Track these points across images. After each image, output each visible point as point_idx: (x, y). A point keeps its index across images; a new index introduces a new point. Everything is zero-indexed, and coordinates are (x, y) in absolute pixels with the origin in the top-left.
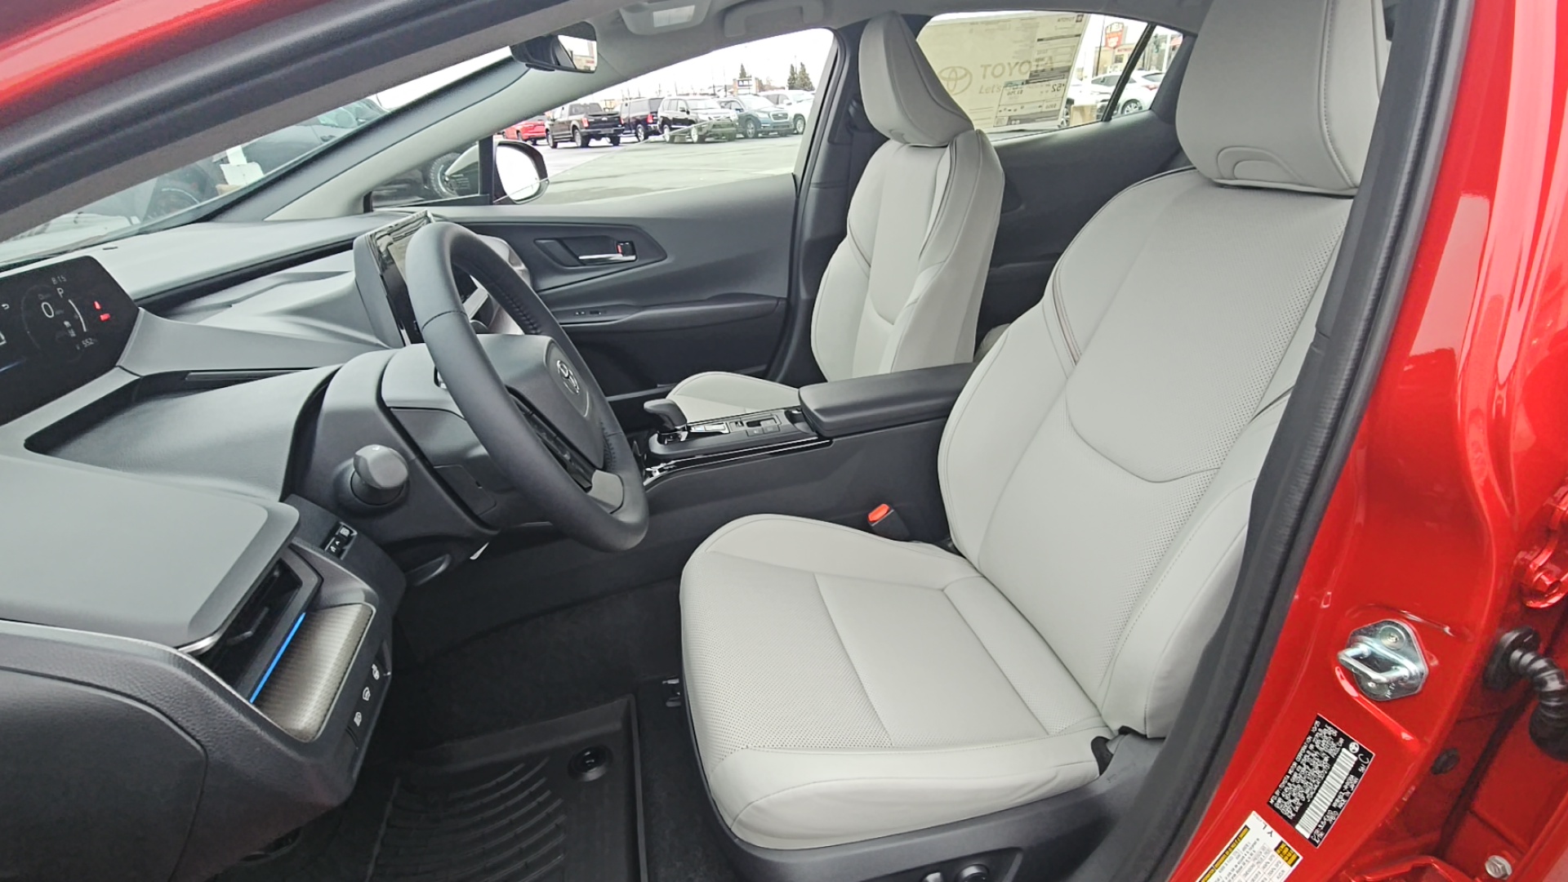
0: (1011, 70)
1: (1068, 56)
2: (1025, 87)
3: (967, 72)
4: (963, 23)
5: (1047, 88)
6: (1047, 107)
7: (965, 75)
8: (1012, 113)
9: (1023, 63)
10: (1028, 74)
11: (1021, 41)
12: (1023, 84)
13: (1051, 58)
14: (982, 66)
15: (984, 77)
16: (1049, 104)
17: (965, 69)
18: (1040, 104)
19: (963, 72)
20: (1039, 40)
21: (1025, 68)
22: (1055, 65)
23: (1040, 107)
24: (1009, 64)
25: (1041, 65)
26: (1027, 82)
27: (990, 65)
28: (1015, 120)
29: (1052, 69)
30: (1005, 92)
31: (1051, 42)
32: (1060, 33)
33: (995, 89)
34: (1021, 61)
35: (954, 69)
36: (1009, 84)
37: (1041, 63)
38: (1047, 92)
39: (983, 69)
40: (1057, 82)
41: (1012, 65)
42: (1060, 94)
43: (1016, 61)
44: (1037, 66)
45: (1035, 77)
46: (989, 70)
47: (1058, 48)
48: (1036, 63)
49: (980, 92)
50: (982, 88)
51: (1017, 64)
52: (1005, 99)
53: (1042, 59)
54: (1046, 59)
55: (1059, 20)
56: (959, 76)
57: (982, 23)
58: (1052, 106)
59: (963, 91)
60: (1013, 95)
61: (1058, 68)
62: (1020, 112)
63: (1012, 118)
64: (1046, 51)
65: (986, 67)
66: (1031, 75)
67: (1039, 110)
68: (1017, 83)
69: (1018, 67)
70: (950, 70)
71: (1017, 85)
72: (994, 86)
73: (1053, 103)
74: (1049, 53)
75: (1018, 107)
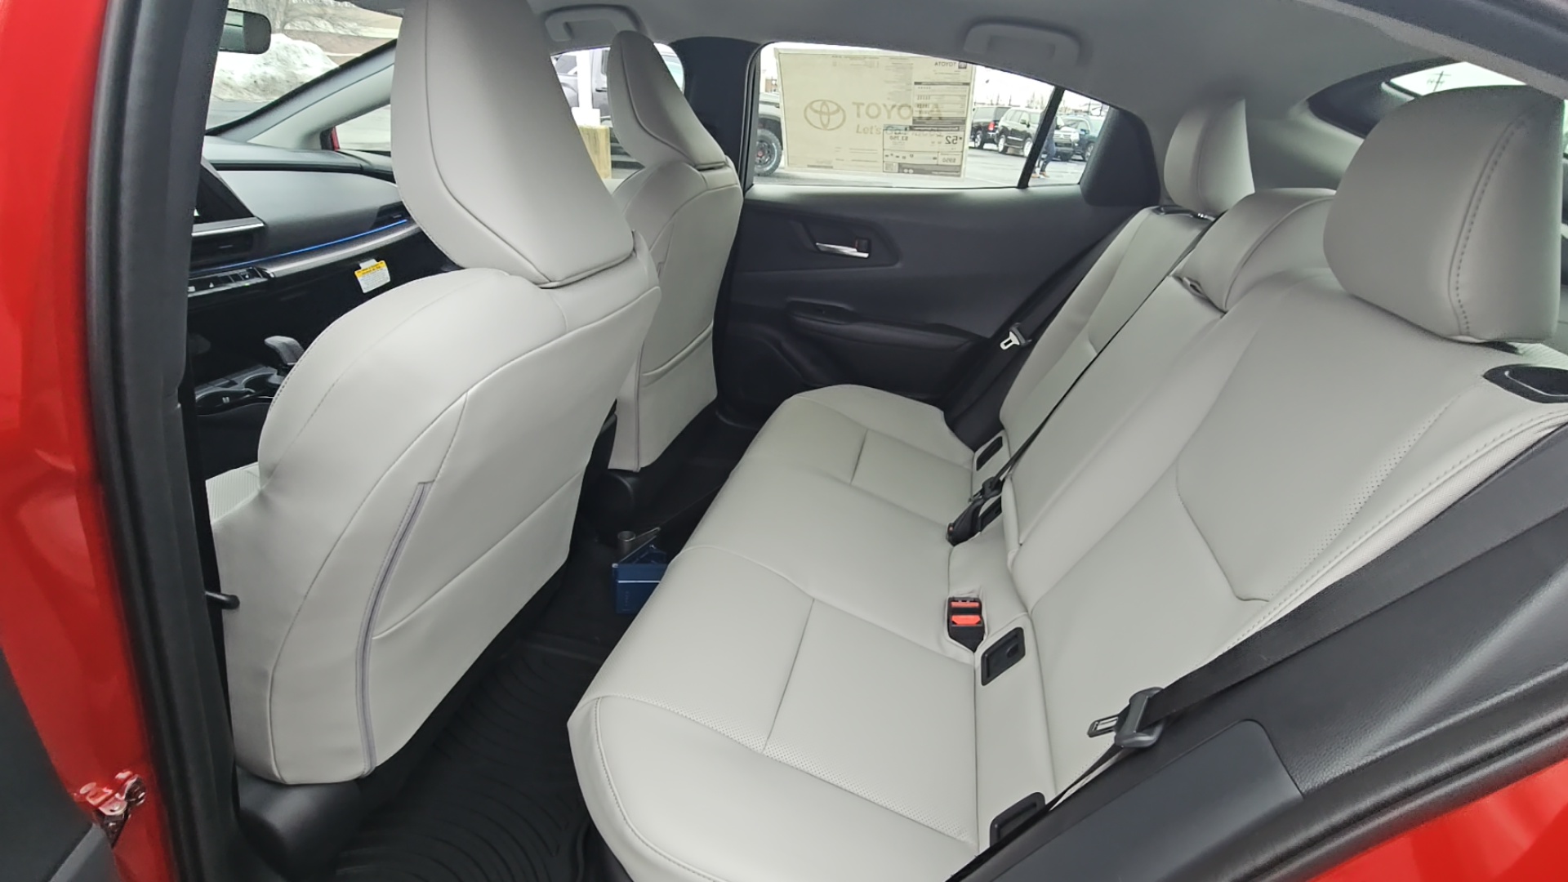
0: (889, 112)
1: (960, 106)
2: (910, 134)
3: (839, 108)
4: (824, 55)
5: (939, 139)
6: (944, 160)
7: (838, 111)
8: (901, 160)
9: (902, 106)
10: (911, 119)
11: (894, 82)
12: (906, 129)
13: (936, 106)
14: (854, 103)
15: (858, 115)
16: (946, 157)
17: (837, 104)
18: (936, 156)
19: (835, 108)
20: (916, 83)
21: (905, 112)
22: (944, 115)
23: (935, 158)
24: (885, 106)
25: (926, 112)
26: (911, 128)
27: (863, 104)
28: (908, 169)
29: (940, 118)
30: (887, 137)
31: (932, 87)
32: (941, 78)
33: (874, 131)
34: (899, 104)
35: (824, 103)
36: (888, 128)
37: (924, 109)
38: (940, 143)
39: (856, 107)
40: (952, 134)
41: (889, 107)
42: (958, 147)
43: (893, 103)
44: (920, 112)
45: (918, 125)
46: (863, 109)
47: (943, 95)
48: (918, 109)
49: (858, 132)
50: (858, 126)
51: (894, 106)
52: (889, 144)
53: (926, 106)
54: (931, 106)
55: (936, 64)
56: (831, 111)
57: (846, 57)
58: (950, 160)
59: (838, 127)
60: (896, 140)
61: (948, 118)
62: (909, 160)
63: (904, 166)
64: (929, 97)
65: (859, 105)
66: (914, 121)
67: (935, 162)
68: (900, 127)
69: (895, 109)
70: (820, 103)
71: (900, 130)
72: (872, 128)
73: (953, 157)
74: (933, 100)
75: (907, 155)
